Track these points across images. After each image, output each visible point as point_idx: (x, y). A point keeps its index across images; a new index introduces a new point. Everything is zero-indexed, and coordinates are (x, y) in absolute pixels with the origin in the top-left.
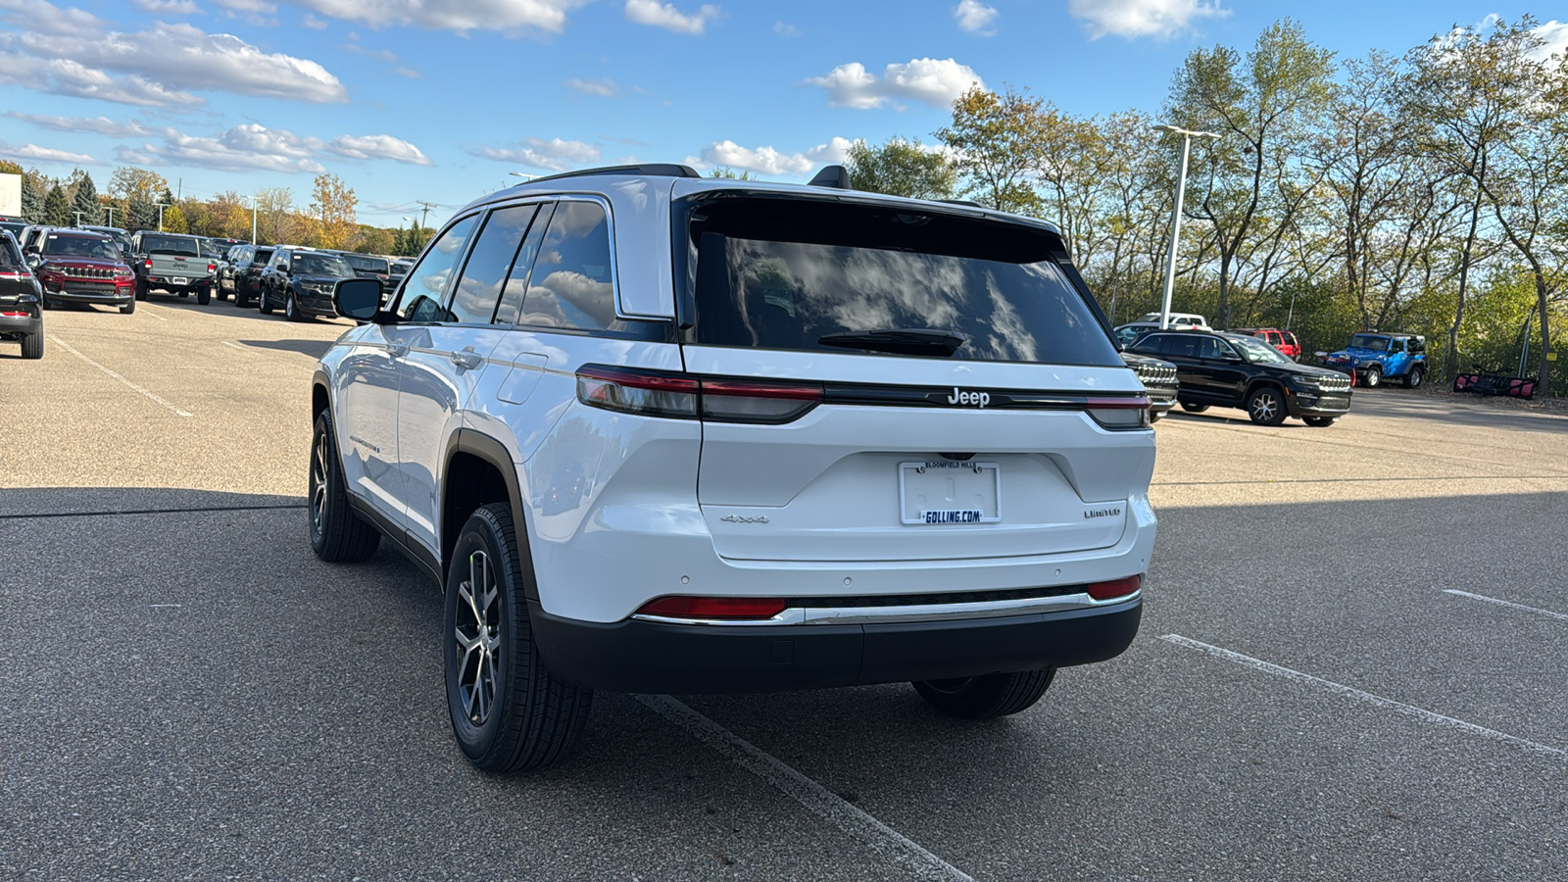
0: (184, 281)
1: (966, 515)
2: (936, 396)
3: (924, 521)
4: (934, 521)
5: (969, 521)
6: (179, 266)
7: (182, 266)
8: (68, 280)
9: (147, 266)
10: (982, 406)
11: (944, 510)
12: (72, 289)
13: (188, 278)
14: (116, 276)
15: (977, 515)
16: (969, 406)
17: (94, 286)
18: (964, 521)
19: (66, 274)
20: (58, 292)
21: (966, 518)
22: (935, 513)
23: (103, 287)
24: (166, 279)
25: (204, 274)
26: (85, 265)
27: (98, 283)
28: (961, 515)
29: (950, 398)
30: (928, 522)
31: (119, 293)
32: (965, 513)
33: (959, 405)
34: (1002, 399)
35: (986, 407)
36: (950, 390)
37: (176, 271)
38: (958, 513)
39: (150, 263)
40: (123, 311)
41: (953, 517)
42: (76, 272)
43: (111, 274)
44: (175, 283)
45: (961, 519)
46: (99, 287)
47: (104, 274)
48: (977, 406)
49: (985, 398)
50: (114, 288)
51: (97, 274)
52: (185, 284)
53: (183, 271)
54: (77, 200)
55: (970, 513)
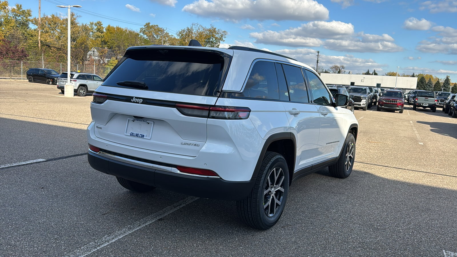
0: (427, 105)
1: (141, 135)
2: (128, 99)
3: (129, 135)
4: (132, 135)
5: (141, 137)
6: (426, 100)
7: (427, 100)
8: (385, 103)
9: (416, 100)
10: (140, 103)
11: (135, 133)
12: (385, 106)
13: (428, 104)
14: (398, 102)
15: (143, 136)
16: (137, 103)
17: (391, 105)
18: (140, 137)
19: (384, 102)
20: (382, 106)
21: (140, 136)
22: (133, 133)
23: (394, 105)
24: (421, 104)
25: (433, 103)
26: (390, 99)
27: (392, 104)
28: (139, 135)
29: (132, 100)
30: (130, 135)
31: (398, 107)
32: (140, 134)
33: (134, 102)
34: (147, 101)
35: (141, 103)
36: (132, 98)
37: (425, 102)
38: (139, 134)
39: (417, 99)
40: (400, 112)
41: (137, 135)
42: (387, 101)
43: (396, 102)
44: (424, 105)
45: (139, 136)
46: (393, 105)
47: (394, 102)
48: (138, 103)
49: (141, 101)
50: (397, 106)
51: (393, 102)
52: (427, 106)
53: (427, 102)
54: (444, 84)
55: (142, 135)
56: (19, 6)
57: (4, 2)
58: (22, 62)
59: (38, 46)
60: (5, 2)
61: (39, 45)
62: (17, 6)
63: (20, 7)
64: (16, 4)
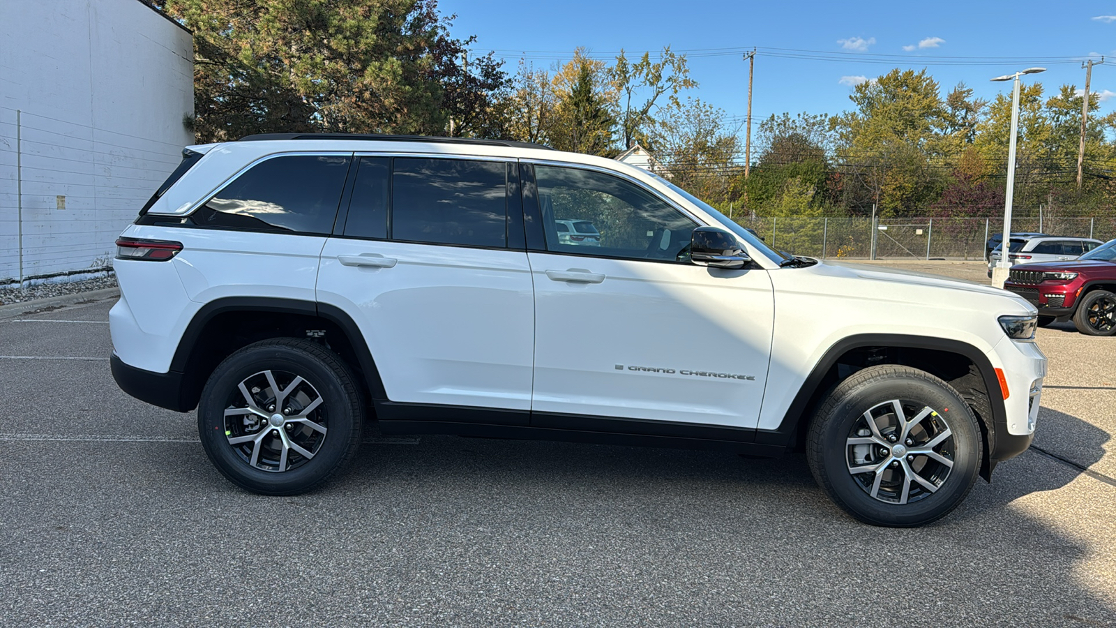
56: (1069, 90)
57: (1032, 86)
58: (987, 221)
59: (1075, 180)
60: (1035, 86)
61: (1079, 178)
62: (1065, 90)
63: (1071, 90)
64: (1062, 87)
